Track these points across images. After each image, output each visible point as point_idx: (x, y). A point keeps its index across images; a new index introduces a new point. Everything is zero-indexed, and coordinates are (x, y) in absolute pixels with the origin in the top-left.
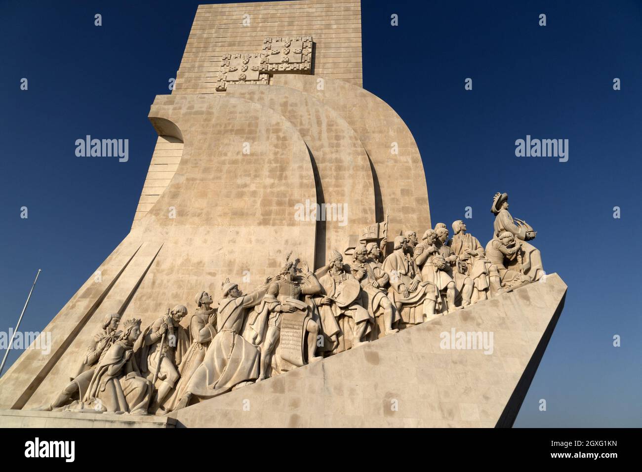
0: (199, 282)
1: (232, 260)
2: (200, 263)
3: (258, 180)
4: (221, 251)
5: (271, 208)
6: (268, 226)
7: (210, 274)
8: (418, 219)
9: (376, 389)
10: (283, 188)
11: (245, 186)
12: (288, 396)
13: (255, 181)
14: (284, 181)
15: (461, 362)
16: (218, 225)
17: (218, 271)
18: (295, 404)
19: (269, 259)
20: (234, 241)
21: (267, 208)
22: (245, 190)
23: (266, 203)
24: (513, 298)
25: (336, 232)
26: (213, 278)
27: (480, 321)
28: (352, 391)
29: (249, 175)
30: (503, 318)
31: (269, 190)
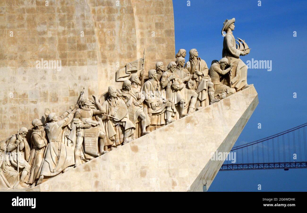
0: (26, 108)
1: (46, 92)
2: (24, 95)
3: (52, 28)
4: (37, 86)
5: (65, 52)
6: (66, 66)
7: (32, 102)
8: (166, 47)
9: (136, 165)
10: (72, 35)
11: (44, 33)
12: (92, 172)
13: (51, 29)
14: (72, 29)
15: (182, 147)
16: (31, 66)
17: (38, 100)
18: (96, 176)
19: (70, 90)
20: (43, 78)
21: (63, 52)
22: (45, 36)
23: (62, 48)
24: (219, 105)
25: (111, 64)
26: (35, 105)
27: (197, 122)
28: (124, 167)
29: (45, 23)
30: (211, 119)
31: (62, 37)
